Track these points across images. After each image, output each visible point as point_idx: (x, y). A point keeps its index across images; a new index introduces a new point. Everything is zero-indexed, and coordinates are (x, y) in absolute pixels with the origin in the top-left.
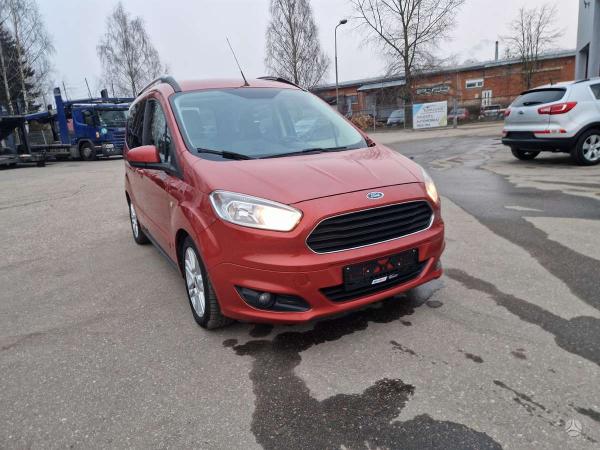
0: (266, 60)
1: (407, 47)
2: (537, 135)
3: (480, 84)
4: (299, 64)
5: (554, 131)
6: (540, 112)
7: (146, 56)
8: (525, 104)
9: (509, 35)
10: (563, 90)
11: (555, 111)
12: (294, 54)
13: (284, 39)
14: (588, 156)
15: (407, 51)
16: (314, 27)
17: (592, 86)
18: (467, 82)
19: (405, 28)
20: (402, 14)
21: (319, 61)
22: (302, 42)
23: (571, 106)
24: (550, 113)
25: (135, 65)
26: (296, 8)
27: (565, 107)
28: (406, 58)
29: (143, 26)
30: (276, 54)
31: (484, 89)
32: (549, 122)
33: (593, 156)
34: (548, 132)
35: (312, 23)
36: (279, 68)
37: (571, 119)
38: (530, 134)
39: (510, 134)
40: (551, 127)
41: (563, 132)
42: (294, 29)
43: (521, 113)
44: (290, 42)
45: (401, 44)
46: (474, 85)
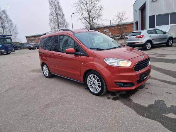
0: (49, 23)
1: (90, 21)
2: (136, 43)
3: (108, 31)
4: (60, 25)
5: (140, 42)
6: (136, 38)
7: (8, 22)
8: (132, 36)
9: (115, 18)
10: (141, 32)
11: (140, 37)
12: (58, 22)
13: (55, 18)
14: (147, 48)
15: (90, 22)
16: (63, 14)
17: (147, 31)
18: (105, 30)
19: (89, 16)
20: (88, 12)
21: (65, 24)
22: (60, 18)
23: (143, 36)
24: (139, 38)
25: (4, 24)
26: (58, 9)
27: (142, 36)
28: (90, 24)
29: (6, 12)
30: (52, 22)
31: (109, 32)
32: (139, 40)
33: (148, 48)
34: (138, 42)
35: (63, 13)
36: (53, 26)
37: (143, 39)
38: (134, 43)
39: (128, 43)
40: (139, 41)
41: (142, 42)
42: (57, 14)
43: (131, 38)
44: (56, 18)
45: (88, 20)
46: (106, 31)
